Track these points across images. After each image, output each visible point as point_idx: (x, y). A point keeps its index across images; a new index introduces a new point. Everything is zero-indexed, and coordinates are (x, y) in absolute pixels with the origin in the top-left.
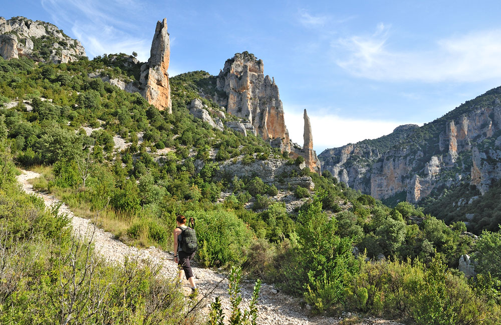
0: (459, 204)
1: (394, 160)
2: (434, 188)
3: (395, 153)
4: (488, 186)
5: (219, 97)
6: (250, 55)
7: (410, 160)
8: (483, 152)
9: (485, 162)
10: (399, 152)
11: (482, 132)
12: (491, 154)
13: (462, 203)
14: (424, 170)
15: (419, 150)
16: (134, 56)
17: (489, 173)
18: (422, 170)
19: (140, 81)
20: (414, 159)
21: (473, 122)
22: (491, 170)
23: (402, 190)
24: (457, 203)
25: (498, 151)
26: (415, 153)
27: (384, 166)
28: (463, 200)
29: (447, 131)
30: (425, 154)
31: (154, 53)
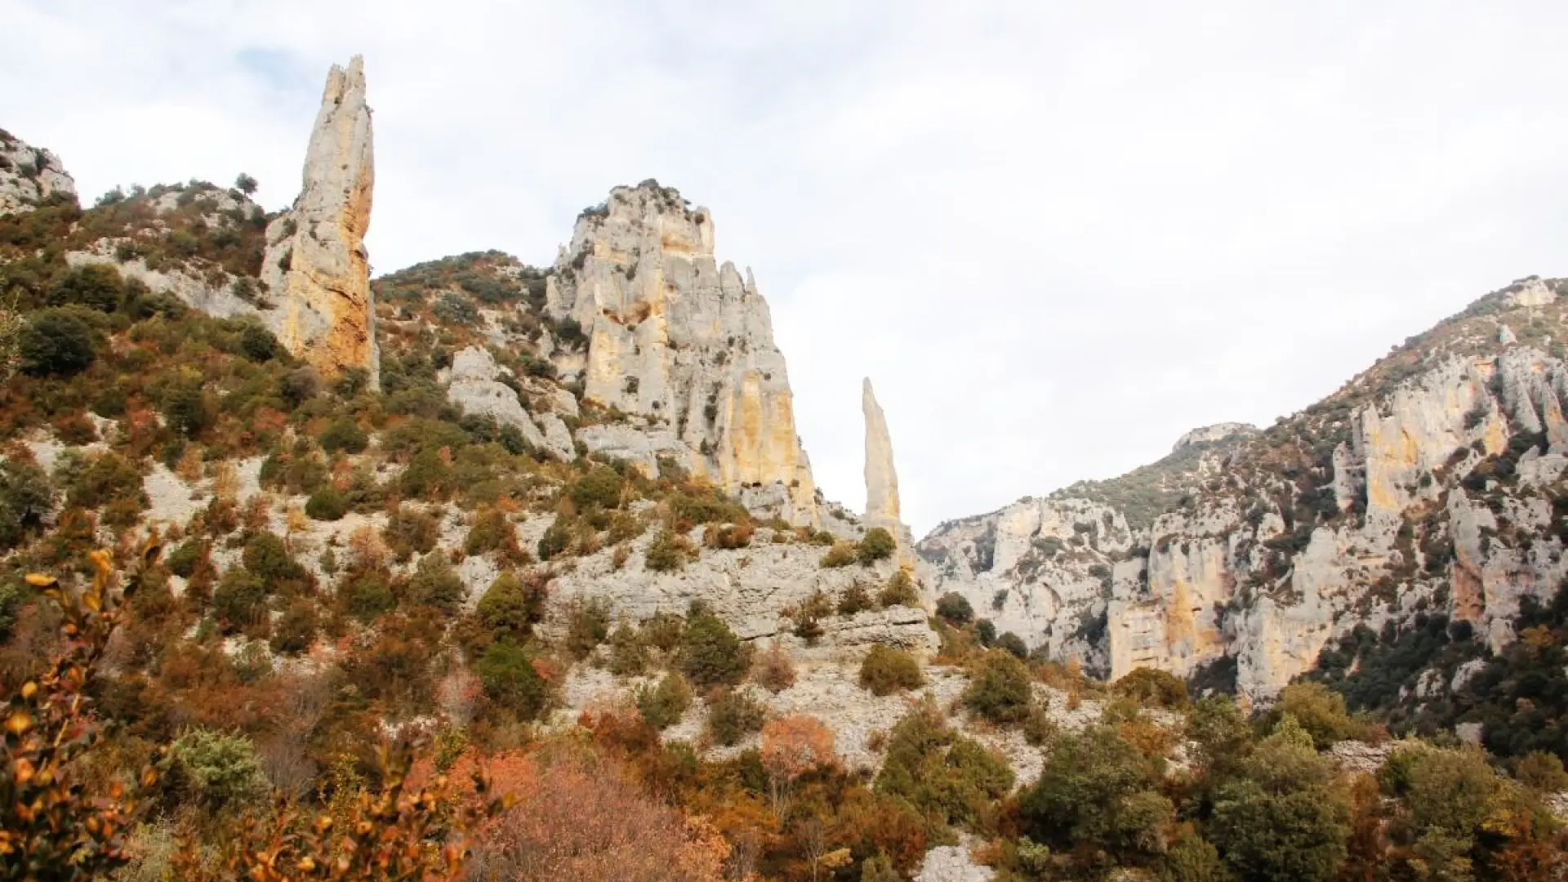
0: (1421, 689)
1: (1185, 550)
2: (1330, 641)
3: (1186, 526)
4: (1510, 622)
5: (556, 342)
6: (665, 193)
7: (1241, 545)
8: (1482, 505)
9: (1494, 541)
10: (1199, 521)
11: (1470, 441)
12: (1510, 511)
13: (1429, 686)
14: (1289, 579)
15: (1266, 510)
16: (241, 191)
17: (1513, 575)
18: (1283, 580)
19: (264, 277)
20: (1253, 542)
21: (1438, 405)
22: (1515, 567)
23: (1221, 654)
24: (1412, 687)
25: (1529, 499)
26: (1255, 520)
27: (1151, 572)
28: (1432, 678)
29: (1356, 441)
30: (1288, 522)
31: (316, 176)
